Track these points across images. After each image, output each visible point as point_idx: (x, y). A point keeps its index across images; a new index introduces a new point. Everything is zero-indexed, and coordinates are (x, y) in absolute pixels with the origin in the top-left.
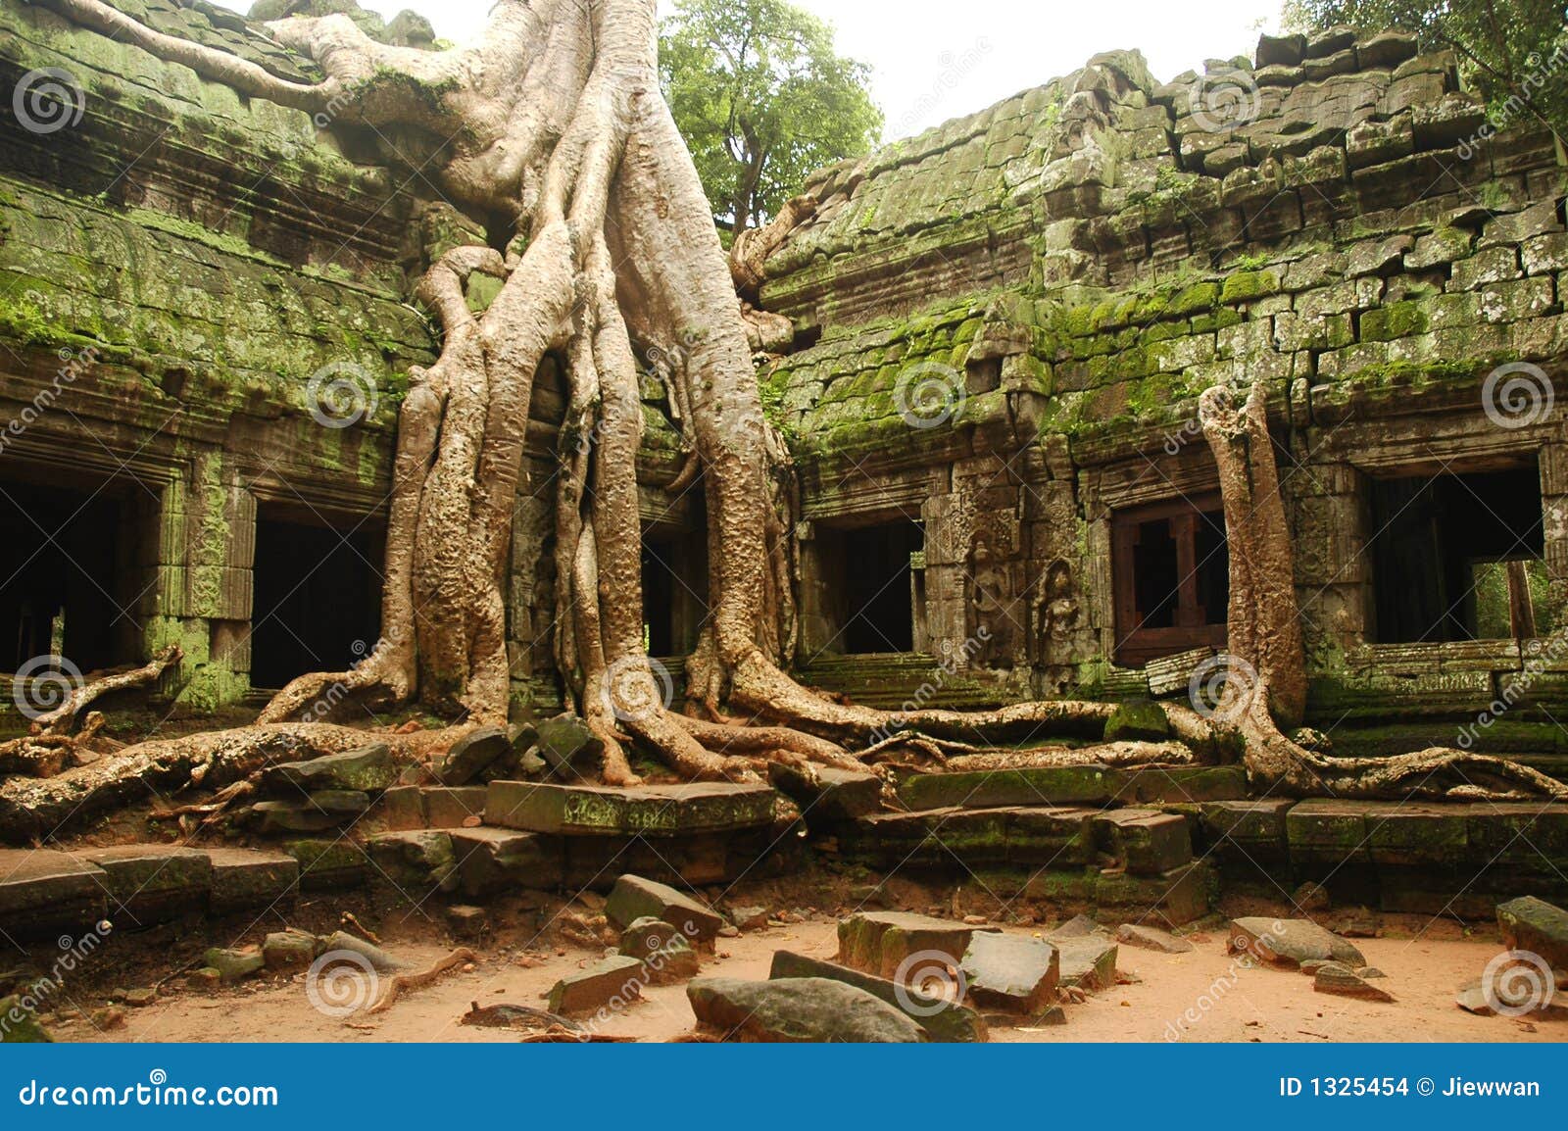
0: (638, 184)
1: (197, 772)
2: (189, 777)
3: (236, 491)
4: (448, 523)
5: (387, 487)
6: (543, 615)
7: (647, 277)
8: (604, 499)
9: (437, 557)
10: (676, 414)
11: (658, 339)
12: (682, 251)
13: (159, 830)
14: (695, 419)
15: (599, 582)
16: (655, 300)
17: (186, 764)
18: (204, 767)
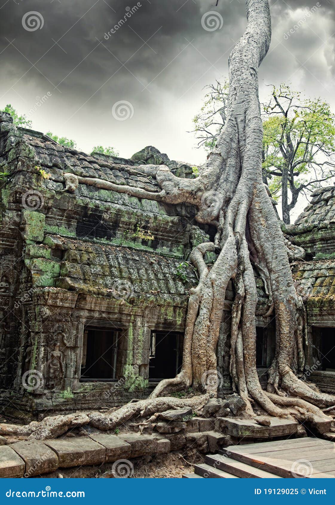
0: (256, 216)
1: (142, 412)
2: (140, 414)
3: (145, 328)
4: (202, 336)
5: (184, 324)
6: (226, 358)
7: (259, 247)
8: (245, 325)
9: (199, 346)
10: (267, 293)
11: (262, 266)
12: (270, 239)
13: (134, 429)
14: (273, 294)
15: (243, 349)
16: (261, 254)
17: (139, 410)
18: (144, 411)
